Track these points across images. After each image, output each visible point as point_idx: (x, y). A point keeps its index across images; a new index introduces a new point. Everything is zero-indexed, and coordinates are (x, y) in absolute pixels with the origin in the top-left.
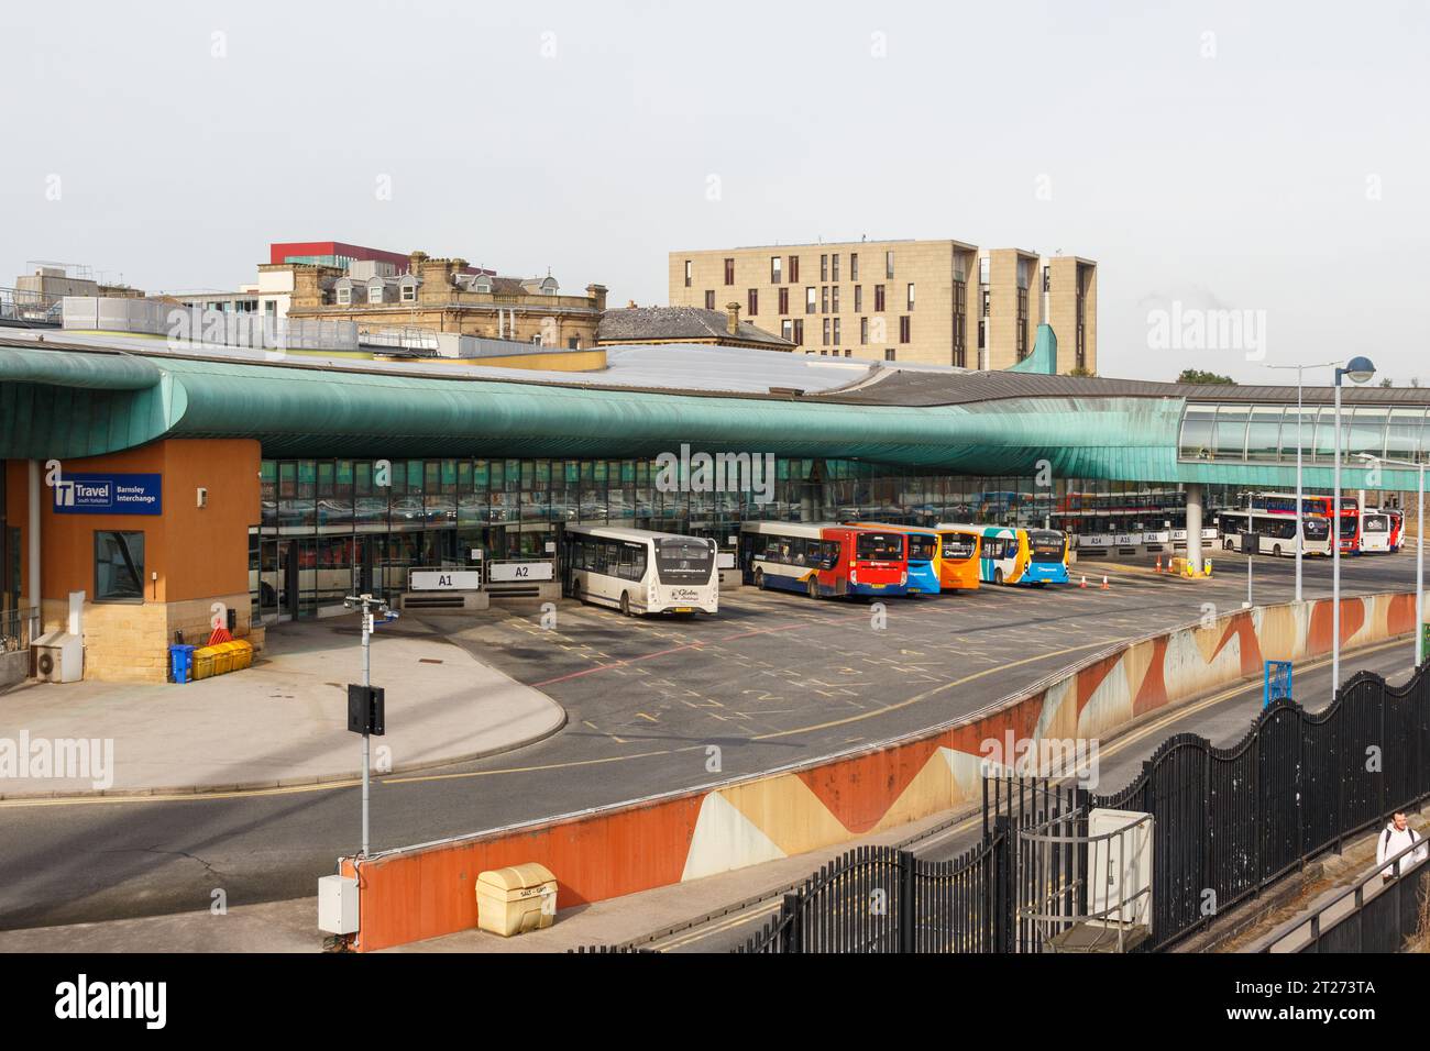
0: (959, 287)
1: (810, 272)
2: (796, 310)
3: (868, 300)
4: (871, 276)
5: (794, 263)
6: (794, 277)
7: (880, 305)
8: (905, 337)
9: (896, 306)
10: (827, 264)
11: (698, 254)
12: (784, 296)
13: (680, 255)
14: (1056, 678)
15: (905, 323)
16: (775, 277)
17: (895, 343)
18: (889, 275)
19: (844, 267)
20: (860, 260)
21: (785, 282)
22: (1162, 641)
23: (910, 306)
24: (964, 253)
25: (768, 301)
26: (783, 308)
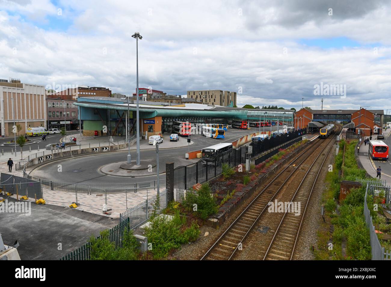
0: (221, 95)
1: (204, 93)
2: (202, 98)
3: (210, 97)
4: (210, 94)
5: (202, 92)
6: (202, 94)
7: (212, 98)
8: (215, 101)
9: (214, 98)
10: (206, 92)
11: (190, 91)
12: (200, 96)
13: (188, 91)
14: (238, 139)
15: (215, 99)
16: (199, 94)
17: (213, 102)
18: (213, 94)
19: (208, 93)
20: (209, 92)
21: (201, 95)
22: (247, 136)
23: (215, 98)
24: (222, 91)
25: (199, 97)
26: (200, 98)
